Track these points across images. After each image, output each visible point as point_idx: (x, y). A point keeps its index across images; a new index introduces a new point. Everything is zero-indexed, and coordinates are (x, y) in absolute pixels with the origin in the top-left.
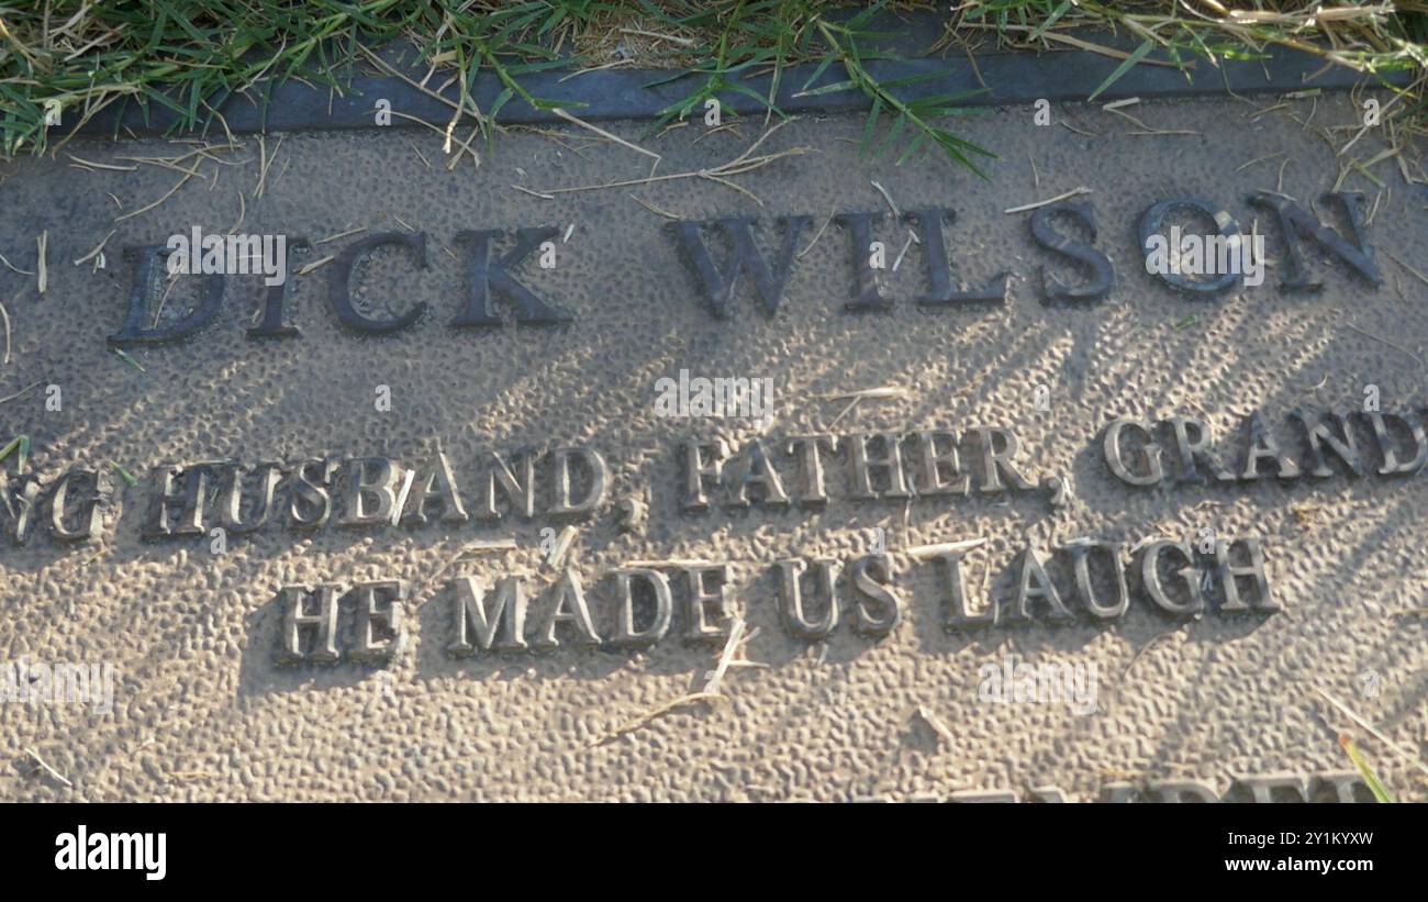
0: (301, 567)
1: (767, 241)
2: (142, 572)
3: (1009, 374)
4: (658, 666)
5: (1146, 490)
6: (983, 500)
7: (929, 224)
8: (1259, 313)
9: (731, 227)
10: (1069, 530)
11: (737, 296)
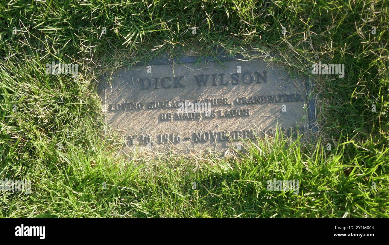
0: (162, 112)
1: (205, 77)
2: (148, 112)
3: (228, 92)
4: (194, 120)
5: (240, 104)
6: (224, 105)
7: (222, 75)
8: (254, 85)
9: (202, 76)
10: (232, 108)
11: (202, 84)
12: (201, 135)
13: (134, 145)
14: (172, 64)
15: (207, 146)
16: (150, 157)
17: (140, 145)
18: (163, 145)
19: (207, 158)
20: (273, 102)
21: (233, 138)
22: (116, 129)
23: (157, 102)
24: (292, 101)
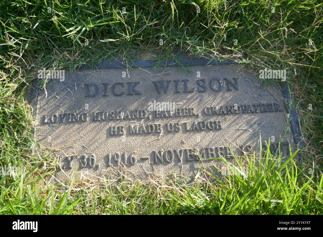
0: (112, 124)
1: (165, 84)
2: (93, 125)
3: (194, 101)
4: (153, 135)
5: (209, 115)
6: (190, 116)
7: (185, 81)
8: (224, 93)
9: (161, 82)
10: (200, 120)
11: (162, 91)
12: (162, 153)
13: (72, 169)
14: (125, 67)
15: (170, 169)
16: (93, 185)
17: (80, 168)
18: (112, 168)
19: (171, 185)
20: (248, 113)
21: (203, 157)
22: (49, 148)
23: (106, 113)
24: (269, 112)
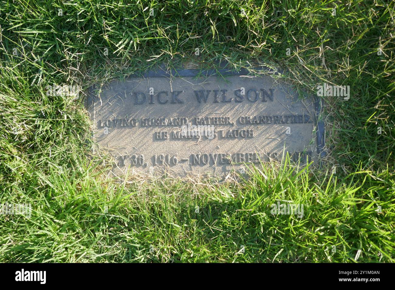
0: (157, 130)
1: (205, 93)
2: (142, 129)
3: (231, 110)
4: (193, 140)
5: (243, 124)
6: (226, 125)
7: (224, 91)
8: (259, 104)
9: (202, 92)
10: (234, 128)
11: (202, 100)
12: (200, 156)
13: (126, 166)
14: (169, 76)
15: (205, 170)
16: (142, 180)
17: (132, 166)
18: (158, 166)
19: (205, 182)
20: (279, 123)
21: (234, 161)
22: (106, 148)
23: (152, 119)
24: (299, 123)
